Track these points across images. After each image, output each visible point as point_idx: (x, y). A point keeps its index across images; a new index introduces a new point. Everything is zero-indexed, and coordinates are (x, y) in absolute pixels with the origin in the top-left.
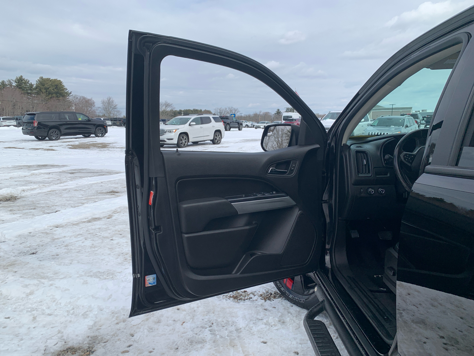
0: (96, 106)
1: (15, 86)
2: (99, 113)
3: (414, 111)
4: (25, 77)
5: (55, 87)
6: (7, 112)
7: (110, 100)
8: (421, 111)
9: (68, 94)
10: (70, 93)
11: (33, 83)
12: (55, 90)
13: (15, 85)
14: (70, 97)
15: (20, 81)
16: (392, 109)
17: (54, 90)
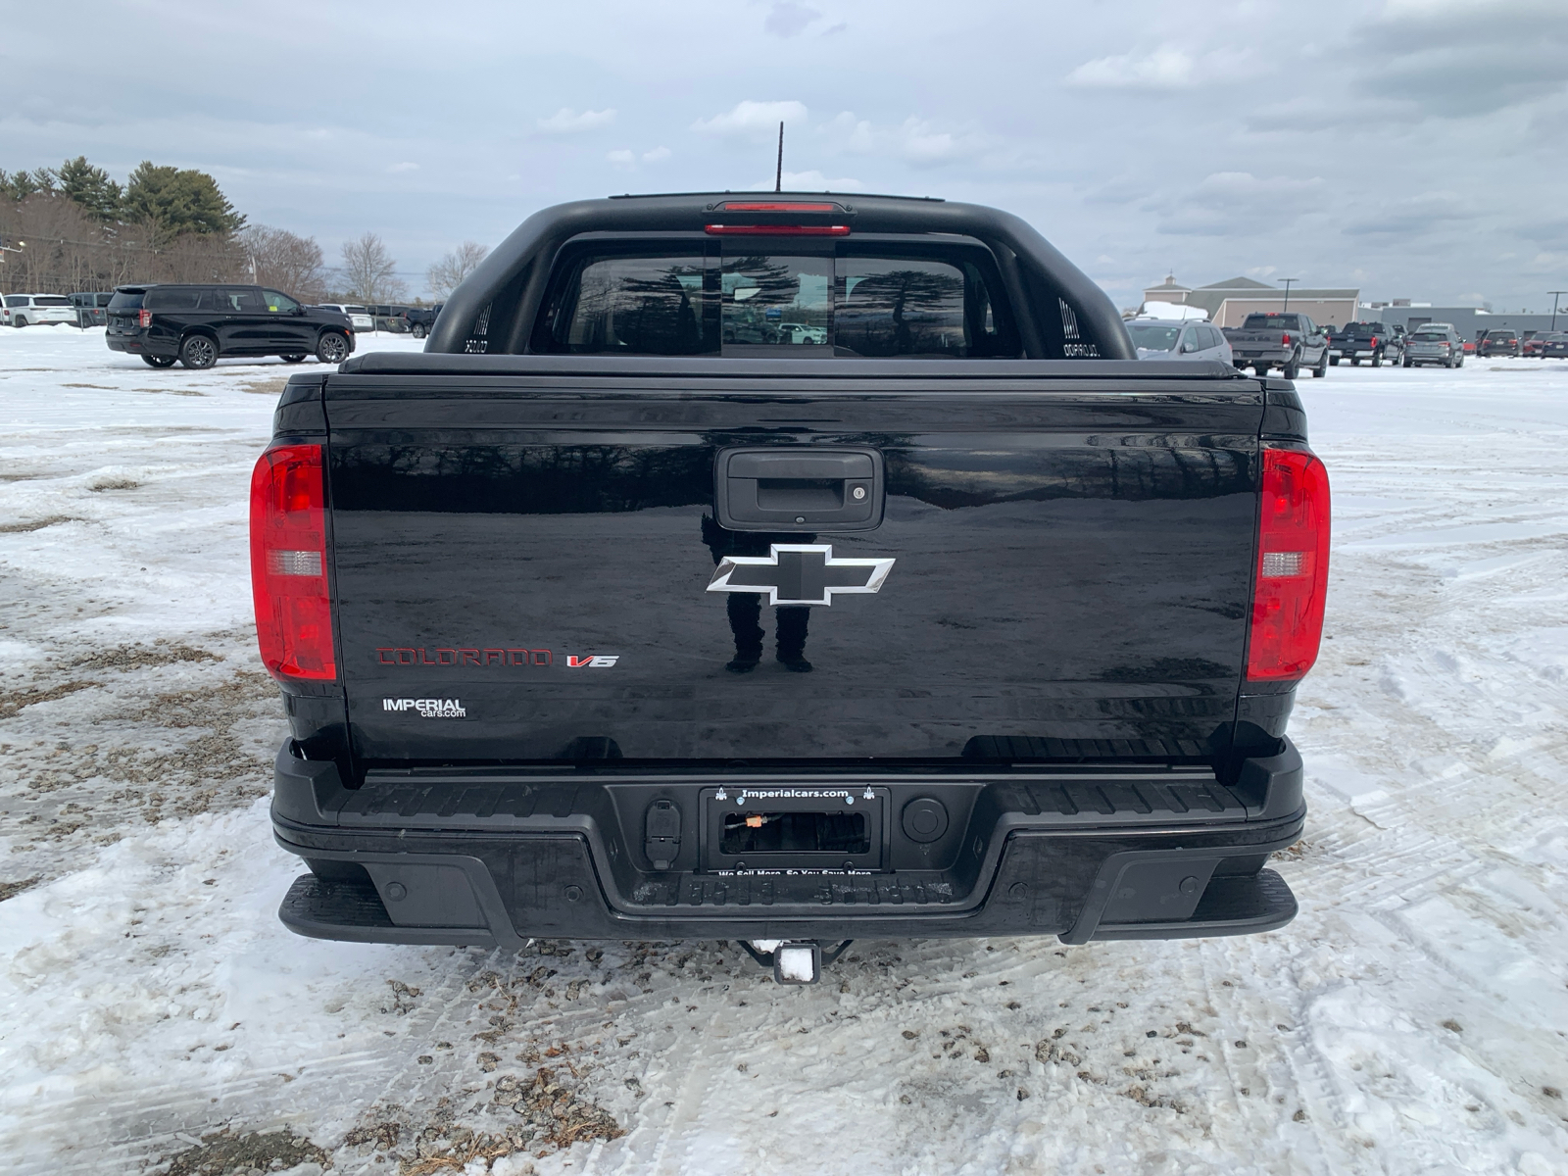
0: (326, 264)
1: (61, 192)
2: (335, 287)
3: (1367, 302)
4: (95, 164)
5: (193, 197)
6: (37, 276)
7: (373, 246)
8: (1391, 305)
9: (236, 222)
10: (242, 221)
11: (118, 184)
12: (192, 207)
13: (60, 188)
14: (240, 233)
15: (79, 177)
16: (1287, 294)
17: (189, 209)
